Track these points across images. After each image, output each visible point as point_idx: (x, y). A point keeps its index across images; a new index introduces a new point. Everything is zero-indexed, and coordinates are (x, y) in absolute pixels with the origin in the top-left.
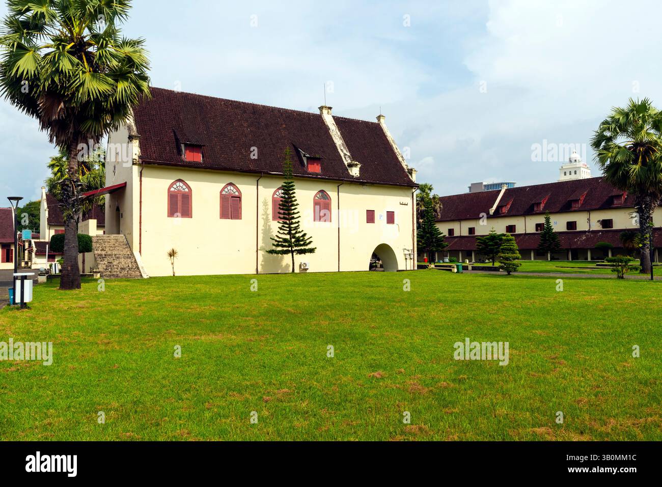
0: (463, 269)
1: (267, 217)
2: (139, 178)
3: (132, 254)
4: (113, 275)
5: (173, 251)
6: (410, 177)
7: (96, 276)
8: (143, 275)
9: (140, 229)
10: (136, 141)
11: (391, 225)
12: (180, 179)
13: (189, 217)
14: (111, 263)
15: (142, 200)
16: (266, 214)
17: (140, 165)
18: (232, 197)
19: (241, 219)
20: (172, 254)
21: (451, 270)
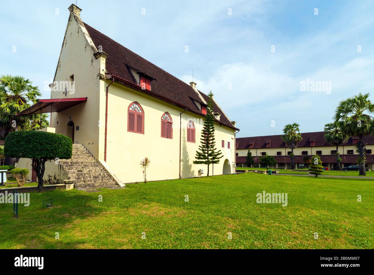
0: (272, 173)
1: (185, 140)
2: (105, 93)
3: (98, 162)
4: (89, 185)
5: (146, 160)
6: (233, 125)
7: (69, 187)
8: (119, 183)
9: (106, 139)
10: (104, 58)
11: (229, 149)
12: (136, 102)
13: (142, 133)
14: (81, 171)
15: (108, 113)
16: (184, 137)
17: (107, 80)
18: (167, 122)
19: (172, 139)
20: (146, 163)
21: (263, 173)
